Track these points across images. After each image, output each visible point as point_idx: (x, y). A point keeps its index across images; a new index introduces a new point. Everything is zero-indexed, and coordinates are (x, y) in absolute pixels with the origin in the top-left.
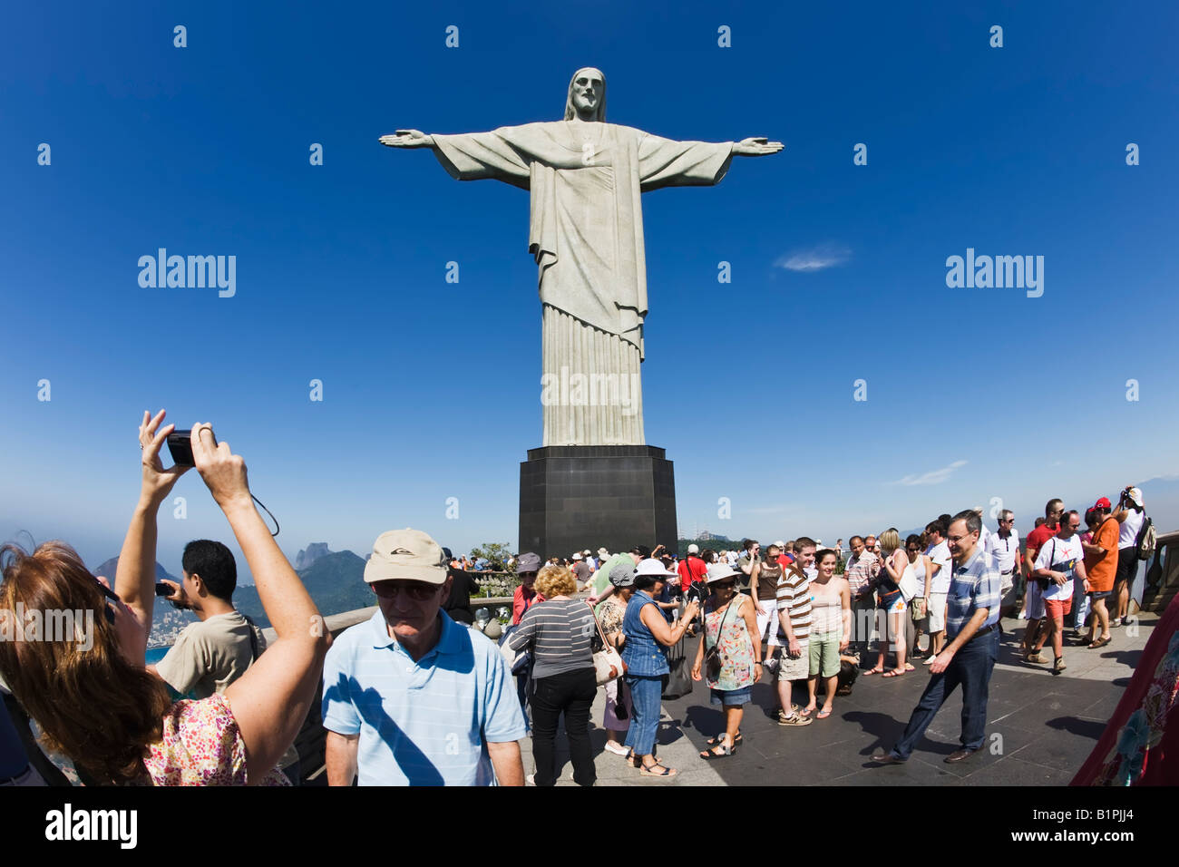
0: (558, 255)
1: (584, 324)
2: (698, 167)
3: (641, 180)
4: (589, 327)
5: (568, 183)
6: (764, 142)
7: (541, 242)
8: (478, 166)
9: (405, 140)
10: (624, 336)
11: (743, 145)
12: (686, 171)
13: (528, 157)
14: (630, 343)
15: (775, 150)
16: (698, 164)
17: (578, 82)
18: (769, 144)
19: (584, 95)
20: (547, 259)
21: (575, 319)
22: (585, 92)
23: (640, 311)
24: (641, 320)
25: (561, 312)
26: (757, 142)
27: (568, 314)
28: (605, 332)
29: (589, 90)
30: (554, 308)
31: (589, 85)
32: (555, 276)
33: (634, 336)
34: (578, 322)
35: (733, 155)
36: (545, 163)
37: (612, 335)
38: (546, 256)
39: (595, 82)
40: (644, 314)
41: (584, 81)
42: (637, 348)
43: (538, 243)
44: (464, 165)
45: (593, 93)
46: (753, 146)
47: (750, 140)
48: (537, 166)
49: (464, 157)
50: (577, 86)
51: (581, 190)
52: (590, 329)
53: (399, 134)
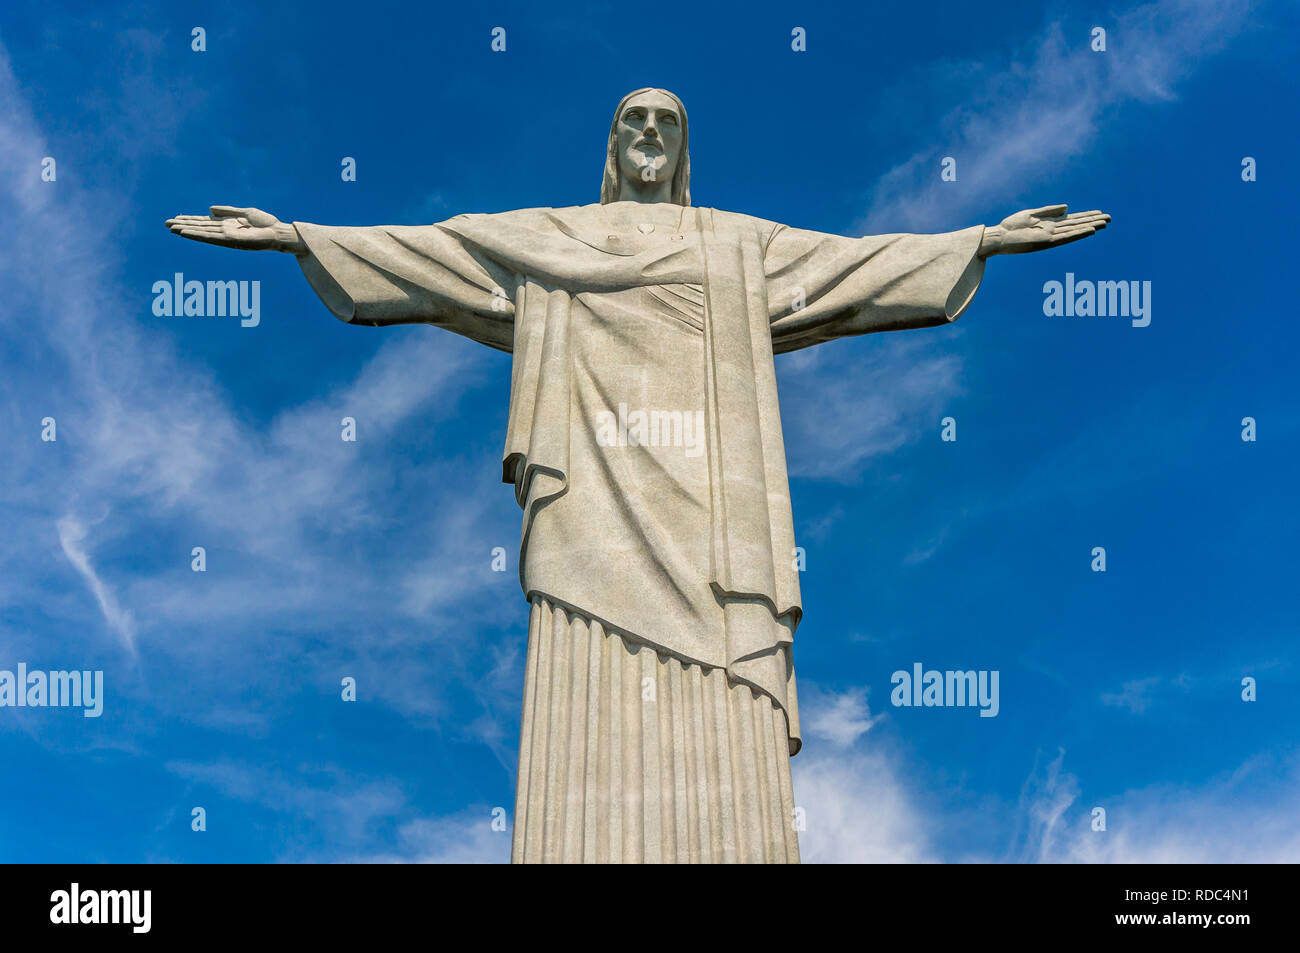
0: (571, 479)
1: (633, 643)
2: (906, 284)
3: (773, 319)
4: (644, 650)
5: (600, 321)
6: (1058, 215)
7: (530, 450)
8: (398, 293)
9: (232, 228)
10: (739, 670)
11: (1009, 228)
12: (878, 294)
13: (509, 271)
14: (757, 692)
15: (1089, 227)
16: (904, 277)
17: (627, 118)
18: (1071, 218)
19: (638, 146)
20: (543, 486)
21: (608, 629)
22: (641, 137)
23: (781, 609)
24: (784, 634)
25: (571, 612)
26: (1043, 216)
27: (588, 618)
28: (686, 663)
29: (650, 134)
30: (553, 603)
31: (651, 122)
32: (559, 523)
33: (768, 672)
34: (616, 639)
35: (984, 255)
36: (550, 281)
37: (707, 669)
38: (540, 478)
39: (664, 116)
40: (794, 616)
41: (639, 114)
42: (776, 704)
43: (525, 452)
44: (363, 288)
45: (659, 139)
46: (1033, 226)
47: (1023, 215)
48: (530, 291)
49: (367, 271)
50: (623, 126)
51: (630, 333)
52: (649, 656)
53: (220, 215)
